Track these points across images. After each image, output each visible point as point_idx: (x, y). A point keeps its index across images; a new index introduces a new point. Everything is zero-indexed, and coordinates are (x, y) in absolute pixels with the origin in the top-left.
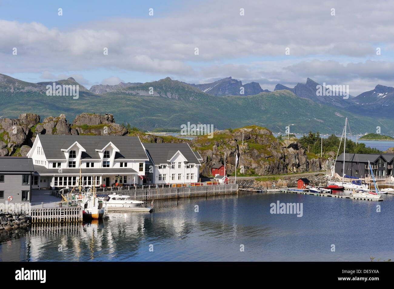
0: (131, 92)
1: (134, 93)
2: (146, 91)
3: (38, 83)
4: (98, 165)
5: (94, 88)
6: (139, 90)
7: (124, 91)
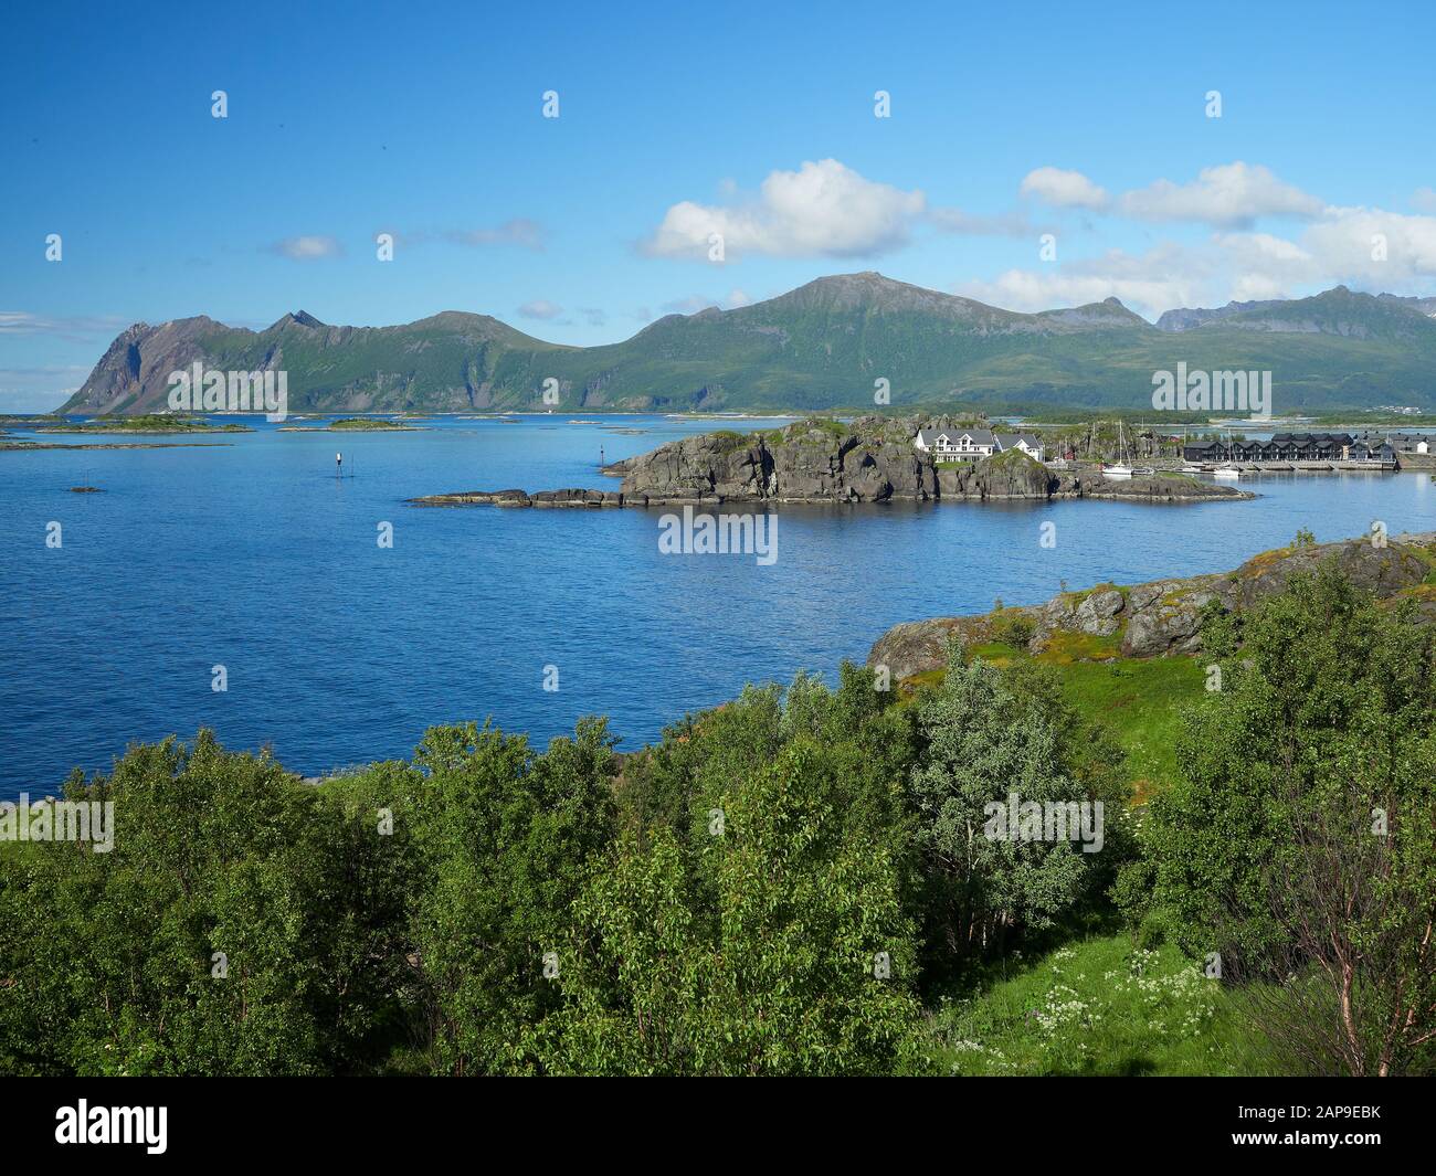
0: (1251, 324)
1: (1258, 326)
2: (1286, 320)
3: (1040, 315)
4: (959, 449)
5: (1167, 317)
6: (1271, 318)
7: (1234, 323)
